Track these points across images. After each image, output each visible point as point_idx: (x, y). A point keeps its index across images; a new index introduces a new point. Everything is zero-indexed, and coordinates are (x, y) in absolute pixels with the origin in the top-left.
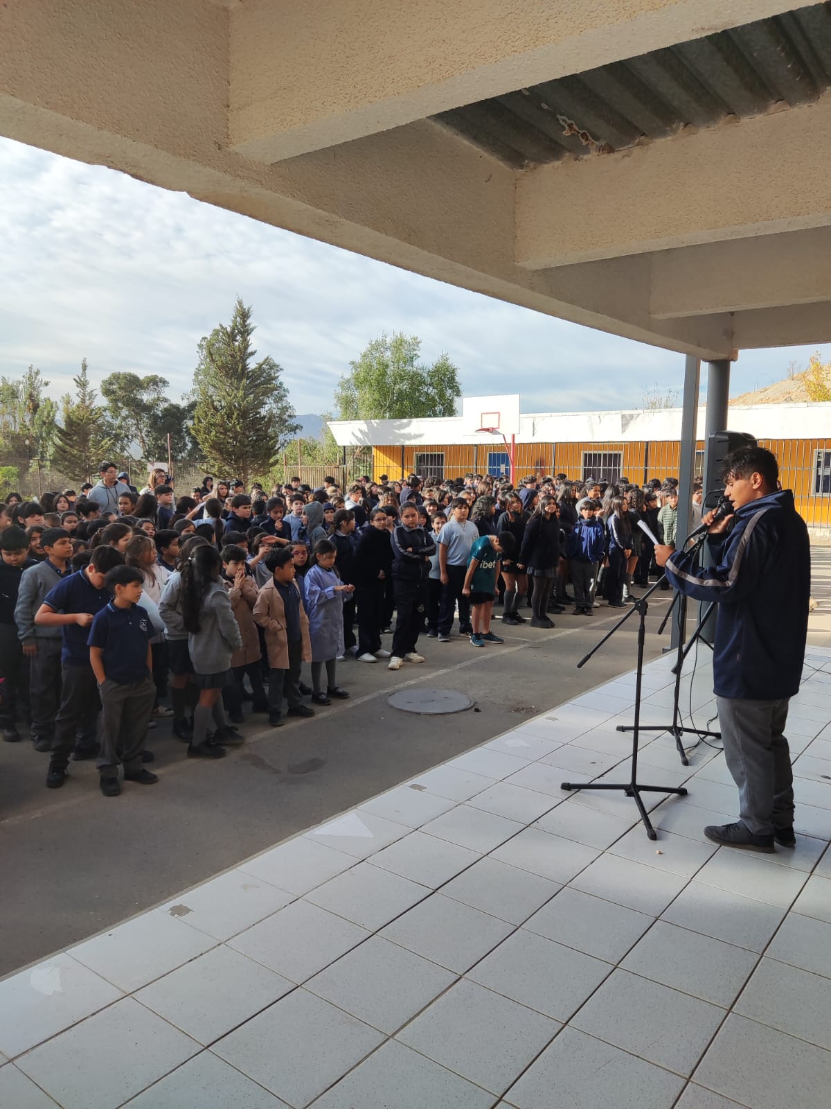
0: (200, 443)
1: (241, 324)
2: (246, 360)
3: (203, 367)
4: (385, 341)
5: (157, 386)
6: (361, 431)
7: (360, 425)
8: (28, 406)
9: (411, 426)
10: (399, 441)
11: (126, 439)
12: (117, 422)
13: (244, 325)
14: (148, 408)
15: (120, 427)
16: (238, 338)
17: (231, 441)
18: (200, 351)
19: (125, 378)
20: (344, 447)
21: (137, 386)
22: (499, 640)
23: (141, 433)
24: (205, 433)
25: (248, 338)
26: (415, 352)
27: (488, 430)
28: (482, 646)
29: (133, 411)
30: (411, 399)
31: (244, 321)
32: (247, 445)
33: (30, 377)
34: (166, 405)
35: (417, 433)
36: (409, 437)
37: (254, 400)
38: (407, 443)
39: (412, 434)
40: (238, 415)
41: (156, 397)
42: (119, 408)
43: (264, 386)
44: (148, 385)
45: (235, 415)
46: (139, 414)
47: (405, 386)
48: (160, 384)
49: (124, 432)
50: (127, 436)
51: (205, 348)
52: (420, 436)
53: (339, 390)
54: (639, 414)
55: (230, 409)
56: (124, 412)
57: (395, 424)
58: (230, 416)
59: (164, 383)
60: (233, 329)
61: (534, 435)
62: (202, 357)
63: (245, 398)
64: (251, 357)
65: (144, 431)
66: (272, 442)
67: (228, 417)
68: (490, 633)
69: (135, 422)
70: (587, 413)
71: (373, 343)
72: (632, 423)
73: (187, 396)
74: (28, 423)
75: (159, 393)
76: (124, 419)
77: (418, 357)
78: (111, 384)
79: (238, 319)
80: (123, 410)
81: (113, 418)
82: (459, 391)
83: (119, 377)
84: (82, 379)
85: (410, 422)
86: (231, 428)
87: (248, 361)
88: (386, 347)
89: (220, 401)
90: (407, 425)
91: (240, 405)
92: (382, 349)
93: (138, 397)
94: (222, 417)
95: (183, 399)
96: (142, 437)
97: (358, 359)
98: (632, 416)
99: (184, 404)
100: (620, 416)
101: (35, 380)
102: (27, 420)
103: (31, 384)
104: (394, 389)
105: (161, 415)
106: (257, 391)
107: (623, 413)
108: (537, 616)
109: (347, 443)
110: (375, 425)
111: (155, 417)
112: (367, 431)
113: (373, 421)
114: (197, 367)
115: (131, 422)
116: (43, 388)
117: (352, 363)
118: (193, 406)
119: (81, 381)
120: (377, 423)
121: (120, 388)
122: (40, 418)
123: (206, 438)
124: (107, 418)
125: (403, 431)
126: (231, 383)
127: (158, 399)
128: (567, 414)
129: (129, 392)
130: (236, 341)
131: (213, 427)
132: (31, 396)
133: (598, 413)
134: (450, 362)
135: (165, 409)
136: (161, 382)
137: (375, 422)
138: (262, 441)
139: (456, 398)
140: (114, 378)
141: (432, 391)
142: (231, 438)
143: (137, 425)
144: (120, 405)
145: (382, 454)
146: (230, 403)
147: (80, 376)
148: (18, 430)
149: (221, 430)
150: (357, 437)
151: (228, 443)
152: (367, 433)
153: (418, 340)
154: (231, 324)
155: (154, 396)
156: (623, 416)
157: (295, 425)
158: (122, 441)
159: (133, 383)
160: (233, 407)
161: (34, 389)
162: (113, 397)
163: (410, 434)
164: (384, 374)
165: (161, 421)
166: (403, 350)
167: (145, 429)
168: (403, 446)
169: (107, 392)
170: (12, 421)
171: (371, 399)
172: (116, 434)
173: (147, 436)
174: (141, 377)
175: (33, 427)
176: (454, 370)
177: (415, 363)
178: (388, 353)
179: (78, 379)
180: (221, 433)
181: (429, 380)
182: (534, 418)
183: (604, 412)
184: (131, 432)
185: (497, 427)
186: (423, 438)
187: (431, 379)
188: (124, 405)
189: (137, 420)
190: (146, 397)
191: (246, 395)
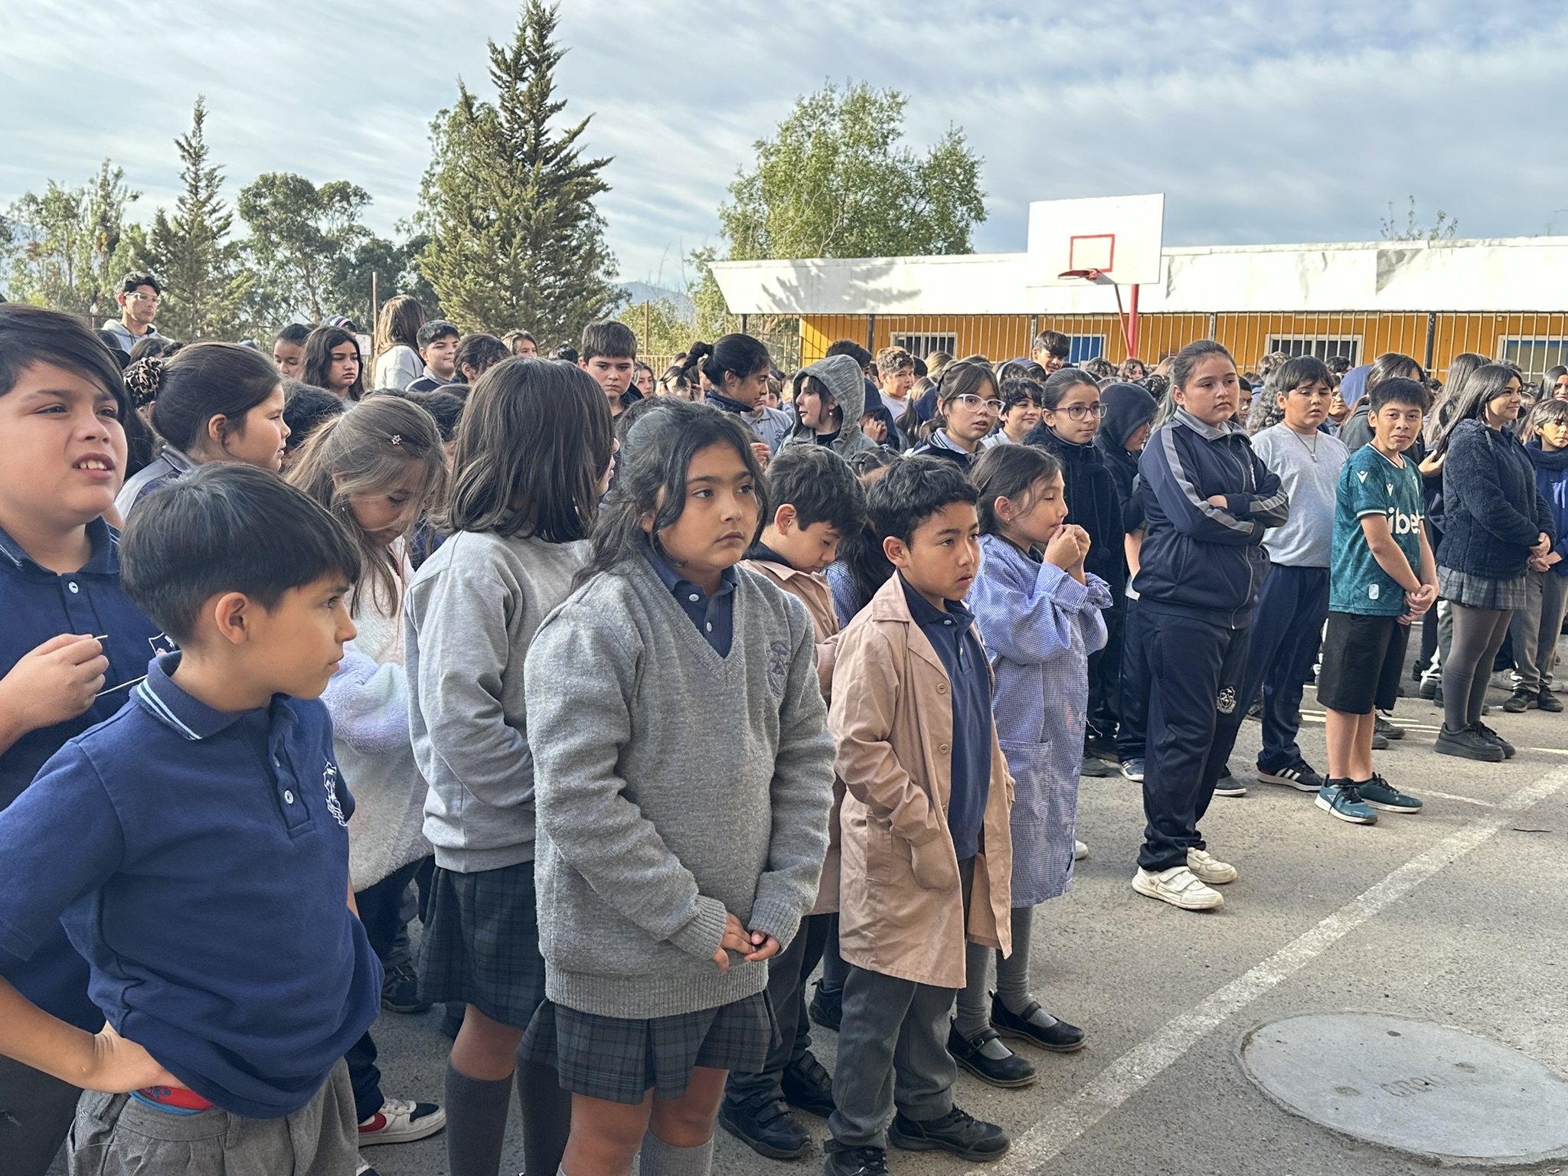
0: (441, 296)
1: (533, 42)
2: (543, 120)
3: (439, 169)
4: (831, 100)
5: (349, 203)
6: (782, 283)
7: (778, 270)
8: (99, 239)
9: (892, 273)
10: (864, 305)
11: (284, 305)
12: (267, 272)
13: (541, 46)
14: (329, 246)
15: (273, 282)
16: (528, 73)
17: (508, 294)
18: (434, 137)
19: (286, 183)
20: (745, 316)
21: (309, 201)
22: (1406, 801)
23: (314, 295)
24: (452, 274)
25: (549, 74)
26: (892, 125)
27: (1085, 274)
28: (1370, 822)
29: (300, 249)
30: (880, 222)
31: (543, 37)
32: (542, 306)
33: (104, 184)
34: (366, 241)
35: (907, 289)
36: (887, 297)
37: (559, 209)
38: (883, 309)
39: (895, 292)
40: (524, 239)
41: (346, 225)
42: (271, 242)
43: (581, 179)
44: (331, 199)
45: (518, 237)
46: (311, 257)
47: (866, 197)
48: (354, 200)
49: (280, 292)
50: (286, 300)
51: (445, 132)
52: (912, 294)
53: (731, 200)
54: (1418, 251)
55: (508, 225)
56: (282, 253)
57: (858, 269)
58: (506, 240)
59: (362, 197)
60: (518, 56)
61: (1168, 294)
62: (438, 149)
63: (538, 204)
64: (554, 115)
65: (320, 291)
66: (593, 300)
67: (503, 240)
68: (1376, 779)
69: (302, 272)
70: (1296, 246)
71: (806, 103)
72: (1401, 272)
73: (406, 226)
74: (96, 272)
75: (352, 216)
76: (281, 265)
77: (899, 134)
78: (258, 195)
79: (529, 32)
80: (280, 249)
81: (259, 263)
82: (982, 209)
83: (273, 183)
84: (194, 143)
85: (891, 265)
86: (509, 266)
87: (547, 125)
88: (831, 112)
89: (484, 210)
90: (883, 272)
91: (528, 217)
92: (824, 116)
93: (309, 222)
94: (490, 240)
95: (398, 230)
96: (316, 303)
97: (774, 139)
98: (1401, 255)
99: (400, 241)
100: (1374, 253)
101: (114, 188)
102: (96, 264)
103: (106, 197)
104: (844, 202)
105: (354, 260)
106: (566, 189)
107: (1381, 248)
108: (1460, 724)
109: (752, 310)
110: (814, 271)
111: (344, 262)
112: (795, 283)
113: (808, 262)
114: (428, 169)
115: (295, 271)
116: (127, 205)
117: (760, 144)
118: (418, 245)
119: (190, 145)
120: (817, 266)
121: (274, 204)
122: (119, 263)
123: (454, 285)
124: (248, 265)
125: (872, 285)
126: (511, 171)
127: (351, 229)
128: (1248, 248)
129: (293, 213)
130: (523, 80)
131: (470, 264)
132: (104, 219)
133: (1321, 246)
134: (964, 147)
135: (364, 249)
136: (356, 195)
137: (813, 264)
138: (572, 297)
139: (974, 225)
140: (265, 185)
141: (925, 208)
142: (506, 289)
143: (307, 277)
144: (274, 237)
145: (817, 333)
146: (508, 212)
147: (190, 134)
148: (76, 282)
149: (488, 270)
150: (772, 296)
151: (502, 299)
152: (796, 287)
153: (900, 100)
154: (515, 44)
155: (343, 221)
156: (1381, 255)
157: (617, 291)
158: (276, 310)
159: (301, 194)
160: (513, 221)
161: (111, 205)
162: (260, 220)
163: (890, 291)
164: (827, 167)
165: (353, 273)
166: (869, 120)
167: (322, 287)
168: (872, 316)
169: (250, 211)
170: (65, 266)
171: (798, 221)
172: (264, 294)
173: (326, 300)
174: (318, 186)
175: (105, 279)
176: (973, 164)
177: (891, 149)
178: (836, 126)
179: (184, 143)
180: (488, 277)
181: (920, 183)
182: (1172, 257)
183: (1334, 246)
184: (294, 293)
185: (1107, 266)
186: (916, 300)
187: (925, 181)
188: (283, 237)
189: (306, 268)
190: (326, 224)
191: (541, 198)
